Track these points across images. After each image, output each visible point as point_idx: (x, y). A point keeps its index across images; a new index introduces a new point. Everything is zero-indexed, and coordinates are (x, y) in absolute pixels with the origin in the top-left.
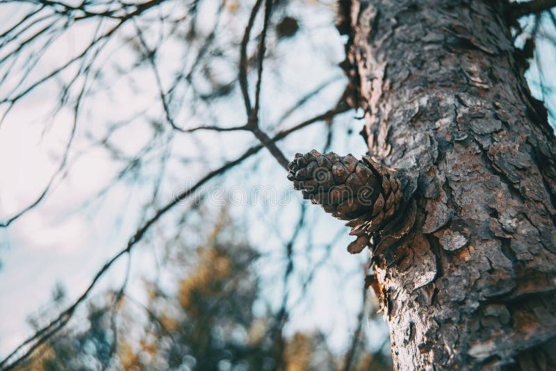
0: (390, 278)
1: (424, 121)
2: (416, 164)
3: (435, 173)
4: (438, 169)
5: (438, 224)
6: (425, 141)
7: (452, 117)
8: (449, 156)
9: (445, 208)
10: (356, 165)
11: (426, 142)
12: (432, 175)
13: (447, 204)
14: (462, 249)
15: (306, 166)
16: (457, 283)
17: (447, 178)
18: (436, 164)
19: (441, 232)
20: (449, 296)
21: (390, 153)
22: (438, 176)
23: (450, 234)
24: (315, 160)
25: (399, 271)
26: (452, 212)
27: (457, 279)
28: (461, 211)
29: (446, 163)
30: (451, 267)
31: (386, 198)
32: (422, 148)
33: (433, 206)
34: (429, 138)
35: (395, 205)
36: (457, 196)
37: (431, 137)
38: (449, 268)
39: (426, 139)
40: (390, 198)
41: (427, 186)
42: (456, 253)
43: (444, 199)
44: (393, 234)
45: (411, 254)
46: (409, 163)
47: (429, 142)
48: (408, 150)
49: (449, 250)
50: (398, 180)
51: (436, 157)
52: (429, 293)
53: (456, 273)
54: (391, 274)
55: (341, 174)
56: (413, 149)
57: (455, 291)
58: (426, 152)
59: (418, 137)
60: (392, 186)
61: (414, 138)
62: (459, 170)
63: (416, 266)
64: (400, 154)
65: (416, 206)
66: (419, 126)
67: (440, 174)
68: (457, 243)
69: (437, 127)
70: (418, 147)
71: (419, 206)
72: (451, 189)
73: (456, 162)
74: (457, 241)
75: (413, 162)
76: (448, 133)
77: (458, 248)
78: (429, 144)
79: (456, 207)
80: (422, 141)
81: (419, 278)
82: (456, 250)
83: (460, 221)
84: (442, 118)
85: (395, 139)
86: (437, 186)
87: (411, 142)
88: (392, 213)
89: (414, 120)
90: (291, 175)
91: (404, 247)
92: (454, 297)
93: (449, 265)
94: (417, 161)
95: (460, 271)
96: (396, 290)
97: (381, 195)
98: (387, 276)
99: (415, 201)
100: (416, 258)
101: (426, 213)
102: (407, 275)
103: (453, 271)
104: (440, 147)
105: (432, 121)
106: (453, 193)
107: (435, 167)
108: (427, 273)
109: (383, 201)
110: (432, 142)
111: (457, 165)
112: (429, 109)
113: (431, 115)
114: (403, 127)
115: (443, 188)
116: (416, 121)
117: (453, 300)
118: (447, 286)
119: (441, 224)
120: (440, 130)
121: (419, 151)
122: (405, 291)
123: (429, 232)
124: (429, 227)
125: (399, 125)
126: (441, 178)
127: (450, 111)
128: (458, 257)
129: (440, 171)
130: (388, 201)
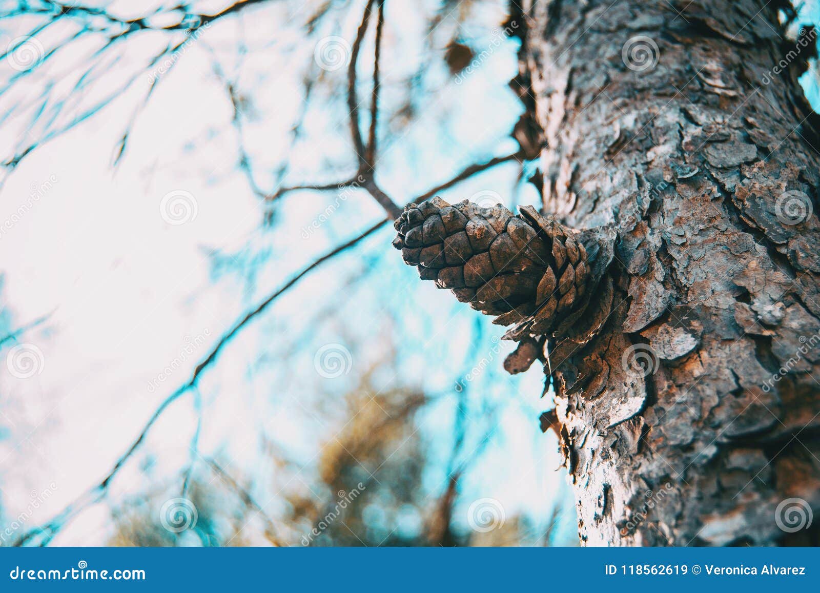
0: (574, 413)
1: (628, 152)
2: (613, 221)
3: (644, 233)
4: (649, 226)
5: (649, 317)
6: (628, 183)
7: (674, 143)
8: (668, 204)
9: (661, 289)
10: (509, 221)
11: (631, 184)
12: (640, 236)
13: (664, 283)
14: (688, 356)
15: (422, 223)
16: (680, 415)
17: (664, 241)
18: (647, 218)
19: (653, 330)
20: (666, 439)
21: (574, 208)
22: (649, 238)
23: (668, 332)
24: (438, 214)
25: (587, 399)
26: (671, 295)
27: (680, 408)
28: (687, 294)
29: (663, 216)
30: (670, 387)
31: (559, 273)
32: (624, 193)
33: (640, 288)
34: (635, 178)
35: (577, 287)
36: (681, 269)
37: (638, 176)
38: (666, 389)
39: (631, 179)
40: (565, 274)
41: (631, 254)
42: (677, 364)
43: (660, 274)
44: (575, 337)
45: (606, 369)
46: (603, 220)
47: (635, 183)
48: (602, 199)
49: (666, 360)
50: (581, 245)
51: (646, 206)
52: (633, 433)
53: (678, 398)
54: (575, 404)
55: (481, 235)
56: (610, 196)
57: (676, 429)
58: (630, 199)
59: (618, 178)
60: (571, 255)
61: (612, 179)
62: (685, 227)
63: (613, 389)
64: (590, 206)
65: (611, 288)
66: (622, 160)
67: (652, 234)
68: (679, 347)
69: (649, 160)
70: (618, 193)
71: (617, 288)
72: (672, 258)
73: (679, 214)
74: (679, 343)
75: (609, 218)
76: (666, 168)
77: (681, 354)
78: (635, 188)
79: (679, 288)
80: (624, 183)
81: (617, 409)
82: (679, 358)
83: (685, 309)
84: (658, 144)
85: (582, 184)
86: (647, 253)
87: (607, 187)
88: (571, 300)
89: (612, 150)
90: (399, 239)
91: (593, 357)
92: (675, 438)
93: (666, 384)
94: (616, 215)
95: (685, 393)
96: (583, 432)
97: (549, 269)
98: (570, 409)
99: (610, 280)
100: (613, 376)
101: (630, 300)
102: (599, 405)
103: (673, 395)
104: (652, 191)
105: (641, 151)
106: (674, 265)
107: (644, 223)
108: (630, 399)
109: (554, 280)
110: (640, 184)
111: (681, 218)
112: (637, 133)
113: (641, 141)
114: (595, 164)
115: (658, 256)
116: (615, 153)
117: (672, 443)
118: (662, 420)
119: (654, 316)
120: (654, 164)
121: (618, 199)
122: (597, 432)
123: (634, 330)
124: (633, 322)
125: (590, 161)
126: (654, 241)
127: (671, 133)
128: (682, 371)
129: (653, 230)
130: (563, 280)
